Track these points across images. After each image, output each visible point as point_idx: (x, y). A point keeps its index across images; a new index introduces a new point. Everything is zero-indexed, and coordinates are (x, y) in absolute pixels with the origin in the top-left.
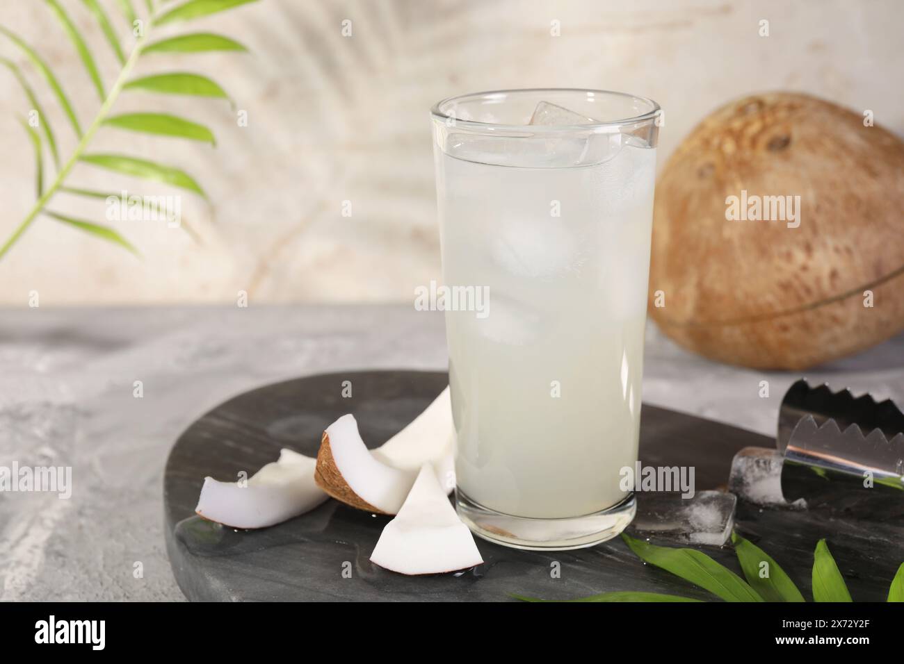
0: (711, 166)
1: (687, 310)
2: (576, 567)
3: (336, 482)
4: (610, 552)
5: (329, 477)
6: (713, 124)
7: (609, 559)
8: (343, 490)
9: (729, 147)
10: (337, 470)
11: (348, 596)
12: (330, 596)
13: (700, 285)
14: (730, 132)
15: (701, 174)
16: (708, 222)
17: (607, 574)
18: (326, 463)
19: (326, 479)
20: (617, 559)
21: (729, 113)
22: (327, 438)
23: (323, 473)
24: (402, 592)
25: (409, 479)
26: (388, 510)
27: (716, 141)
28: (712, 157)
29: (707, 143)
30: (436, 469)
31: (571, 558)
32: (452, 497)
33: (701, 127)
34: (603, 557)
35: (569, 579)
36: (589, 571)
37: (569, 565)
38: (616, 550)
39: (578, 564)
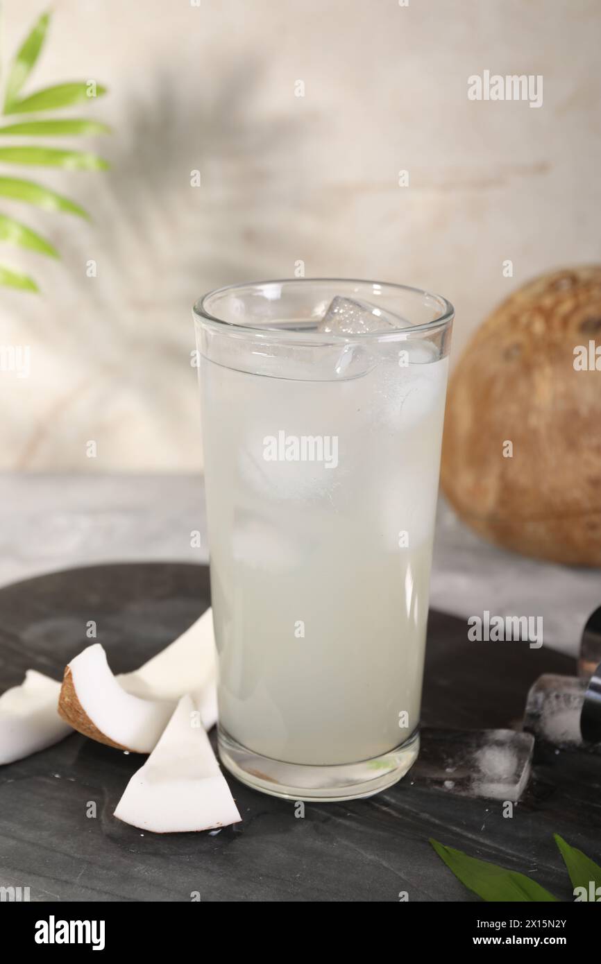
0: (518, 346)
1: (488, 501)
2: (347, 823)
3: (81, 720)
4: (387, 804)
5: (73, 714)
6: (522, 299)
7: (385, 812)
8: (89, 729)
9: (539, 326)
10: (81, 708)
11: (88, 857)
12: (66, 857)
13: (503, 477)
14: (539, 310)
15: (507, 355)
16: (514, 409)
17: (381, 833)
18: (69, 700)
19: (70, 716)
20: (393, 813)
21: (539, 288)
22: (70, 674)
23: (66, 710)
24: (150, 853)
25: (166, 710)
26: (140, 748)
27: (524, 320)
28: (519, 337)
29: (514, 320)
30: (196, 702)
31: (343, 810)
32: (213, 733)
33: (509, 302)
34: (378, 810)
35: (339, 839)
36: (362, 828)
37: (340, 821)
38: (393, 801)
39: (350, 818)
